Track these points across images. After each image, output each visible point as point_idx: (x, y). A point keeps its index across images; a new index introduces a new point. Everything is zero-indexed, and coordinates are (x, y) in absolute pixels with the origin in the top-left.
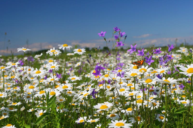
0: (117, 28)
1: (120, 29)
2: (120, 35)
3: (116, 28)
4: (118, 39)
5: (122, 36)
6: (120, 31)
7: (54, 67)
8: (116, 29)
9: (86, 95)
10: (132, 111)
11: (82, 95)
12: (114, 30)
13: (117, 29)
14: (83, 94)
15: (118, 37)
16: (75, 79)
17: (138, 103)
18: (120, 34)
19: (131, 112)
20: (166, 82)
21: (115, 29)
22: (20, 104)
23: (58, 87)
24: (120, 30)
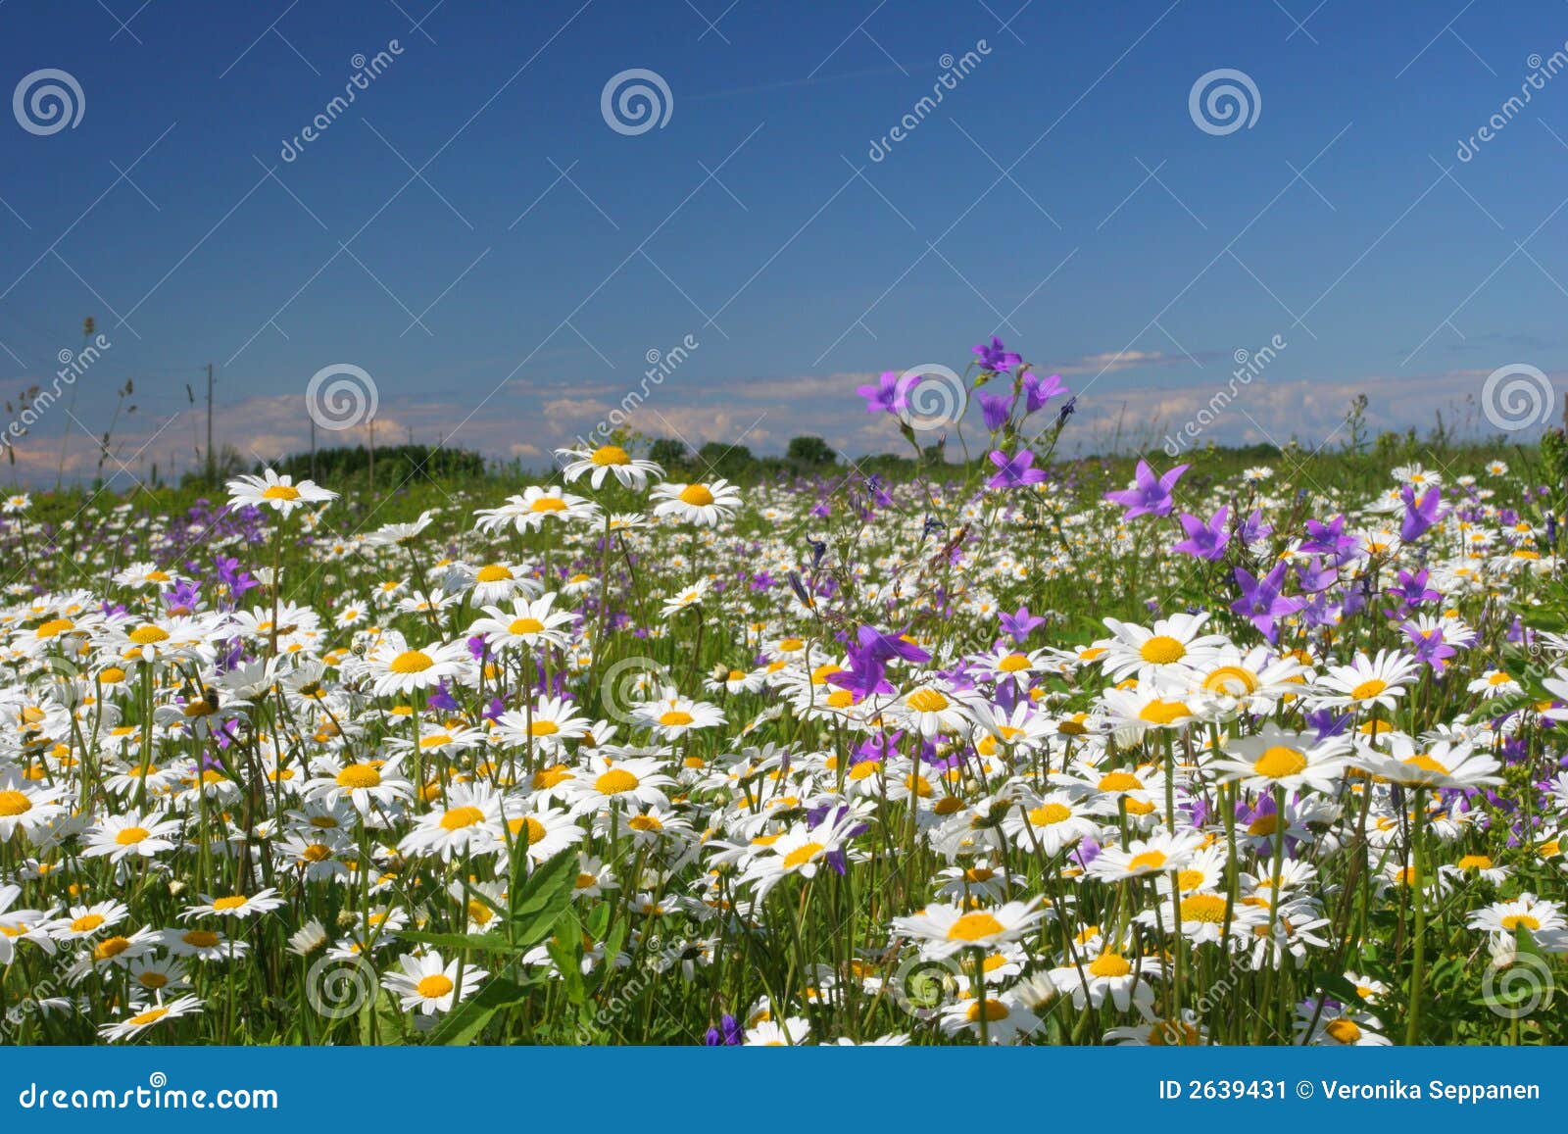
0: (997, 345)
1: (1019, 358)
2: (1023, 400)
3: (989, 345)
4: (1010, 430)
5: (1034, 404)
6: (1020, 376)
7: (536, 627)
8: (994, 357)
9: (800, 854)
10: (1128, 978)
11: (771, 853)
12: (979, 358)
13: (1001, 358)
14: (775, 846)
15: (1009, 409)
16: (691, 720)
17: (1191, 918)
18: (1025, 392)
19: (1124, 984)
20: (1423, 775)
21: (986, 352)
22: (274, 904)
23: (565, 777)
24: (1022, 366)
